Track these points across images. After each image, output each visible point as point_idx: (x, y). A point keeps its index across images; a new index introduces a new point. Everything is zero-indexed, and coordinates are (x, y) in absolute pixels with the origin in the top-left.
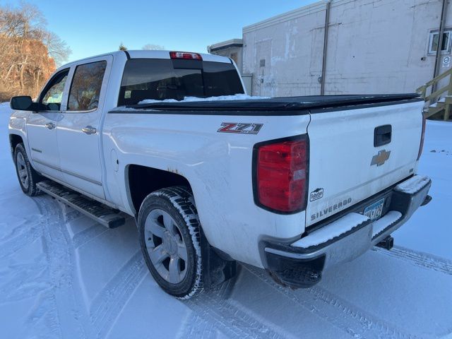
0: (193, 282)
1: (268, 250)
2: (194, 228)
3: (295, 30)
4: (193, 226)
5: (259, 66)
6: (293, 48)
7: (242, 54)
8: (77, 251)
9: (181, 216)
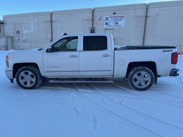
3: (36, 21)
5: (16, 33)
6: (35, 27)
7: (4, 27)
9: (149, 71)
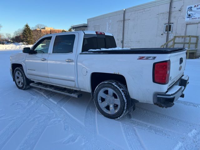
0: (123, 112)
1: (158, 96)
2: (123, 93)
3: (110, 21)
4: (123, 92)
6: (110, 29)
8: (62, 108)
9: (118, 89)
